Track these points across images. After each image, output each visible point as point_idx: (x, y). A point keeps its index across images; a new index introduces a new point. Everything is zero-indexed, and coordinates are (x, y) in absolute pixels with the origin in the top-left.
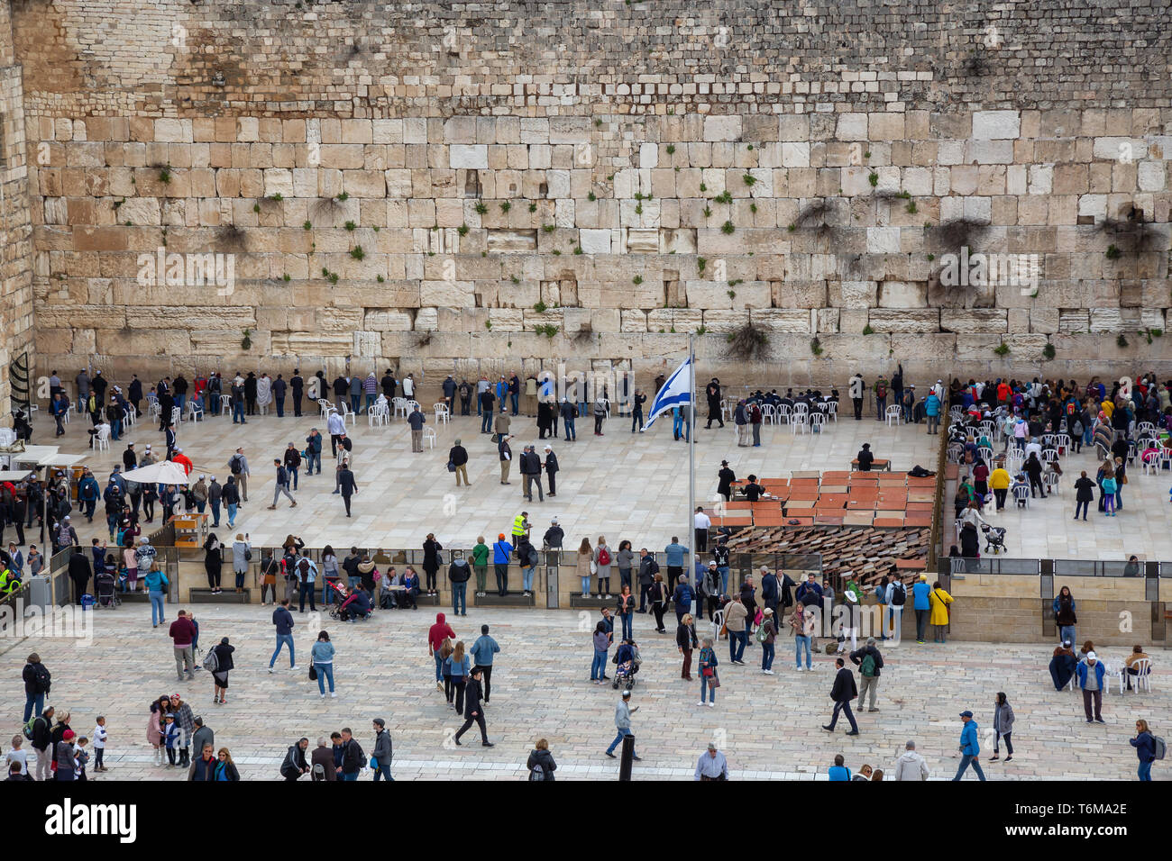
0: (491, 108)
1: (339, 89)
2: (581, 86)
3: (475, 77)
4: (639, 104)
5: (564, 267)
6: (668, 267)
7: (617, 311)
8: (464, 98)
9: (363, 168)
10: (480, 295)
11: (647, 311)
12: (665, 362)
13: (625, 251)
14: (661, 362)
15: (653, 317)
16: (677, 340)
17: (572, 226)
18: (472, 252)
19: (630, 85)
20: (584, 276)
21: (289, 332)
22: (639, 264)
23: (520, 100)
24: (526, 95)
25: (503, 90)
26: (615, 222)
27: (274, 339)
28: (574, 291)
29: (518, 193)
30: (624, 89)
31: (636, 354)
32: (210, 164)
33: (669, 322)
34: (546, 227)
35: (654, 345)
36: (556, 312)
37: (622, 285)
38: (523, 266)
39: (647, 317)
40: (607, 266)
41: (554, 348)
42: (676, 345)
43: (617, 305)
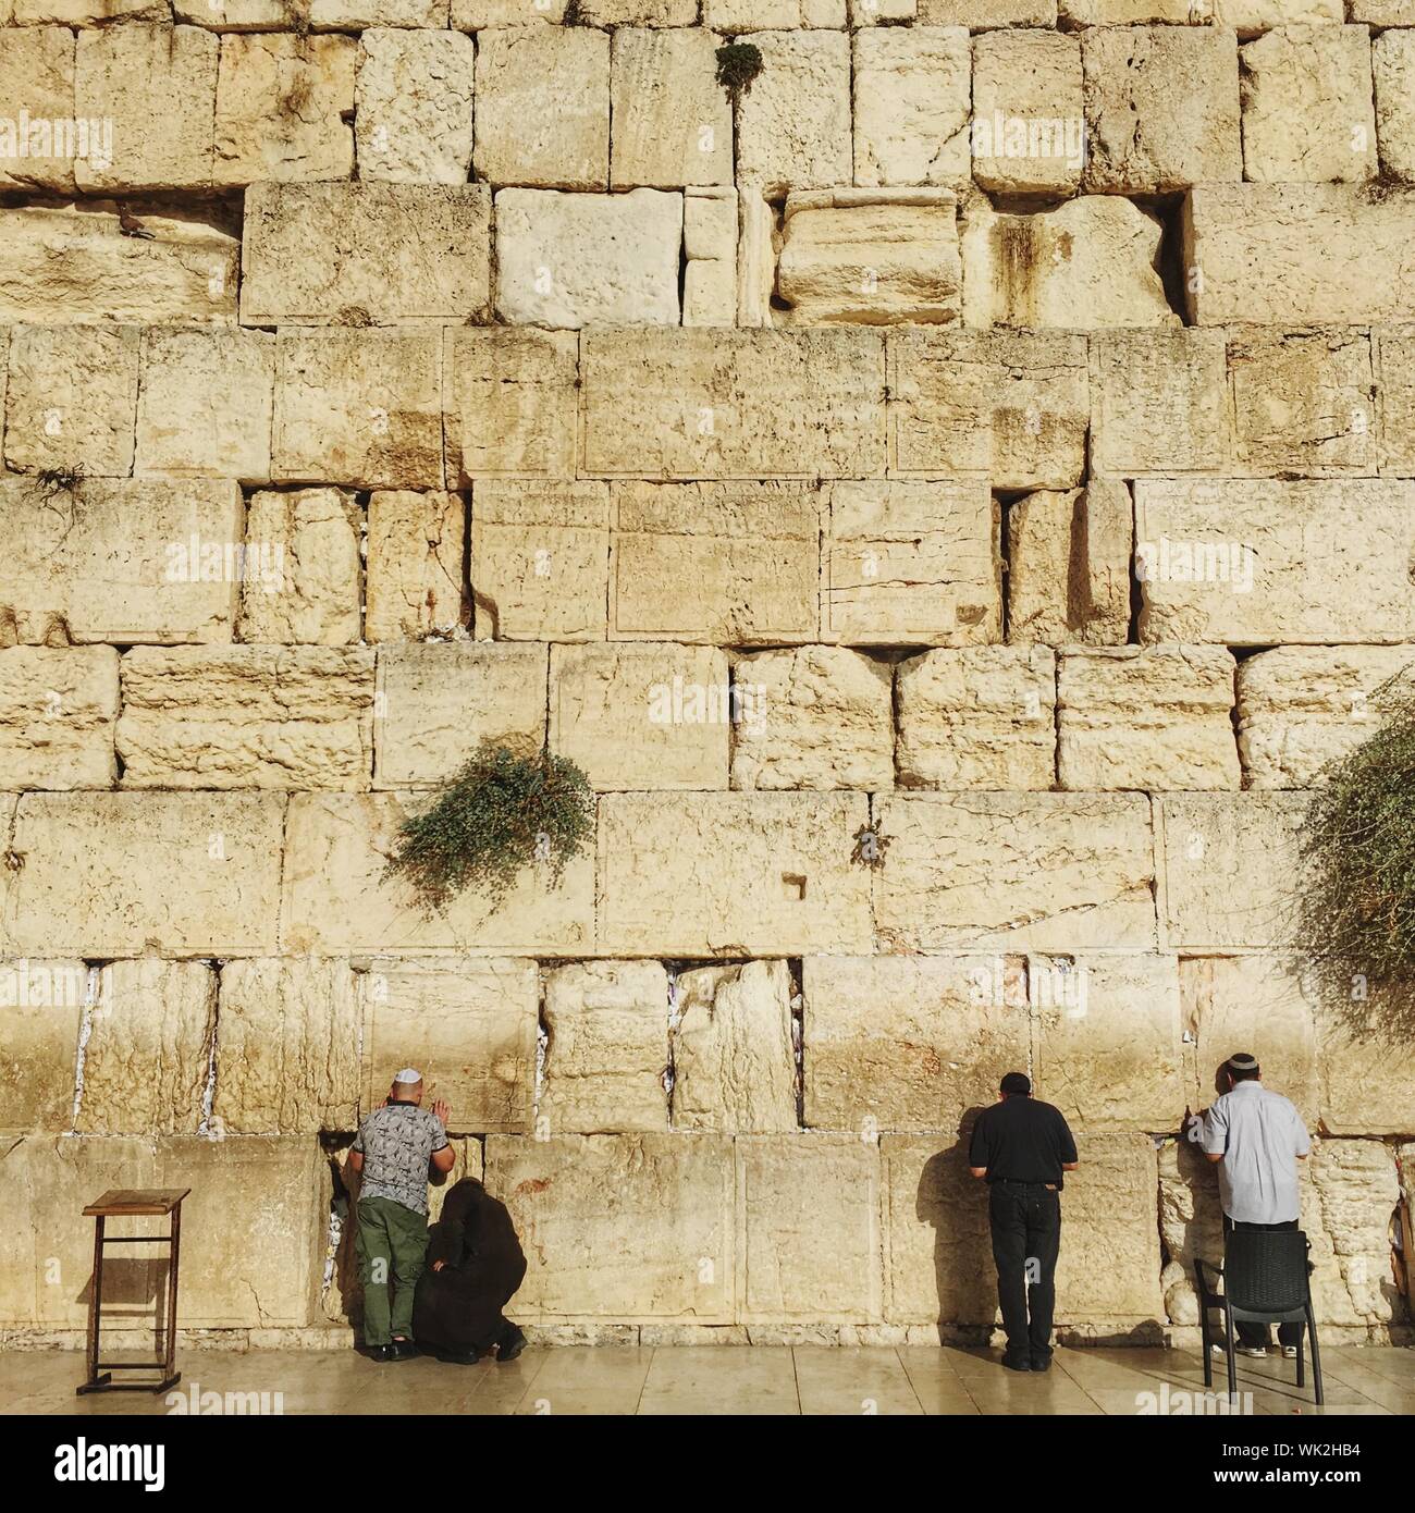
5: (387, 396)
6: (1021, 396)
7: (715, 659)
11: (892, 657)
13: (759, 310)
15: (939, 694)
17: (456, 177)
20: (514, 451)
22: (836, 382)
26: (706, 157)
28: (450, 550)
33: (1032, 723)
34: (296, 173)
35: (948, 865)
36: (330, 667)
37: (745, 502)
38: (140, 387)
39: (896, 697)
40: (656, 388)
41: (307, 889)
42: (1089, 869)
43: (714, 619)
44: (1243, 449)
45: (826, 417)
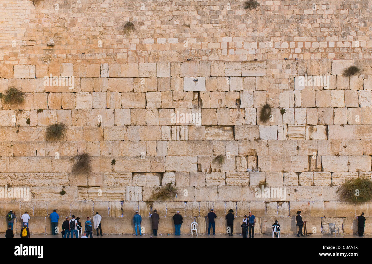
0: (208, 56)
1: (120, 46)
2: (260, 43)
3: (199, 39)
4: (294, 53)
5: (249, 147)
6: (311, 147)
7: (281, 173)
8: (192, 51)
9: (133, 91)
10: (200, 165)
11: (298, 173)
12: (309, 203)
13: (285, 138)
14: (307, 204)
15: (302, 177)
16: (316, 190)
17: (255, 124)
18: (196, 139)
19: (289, 43)
20: (262, 153)
21: (88, 187)
22: (293, 146)
23: (225, 52)
24: (228, 49)
25: (214, 46)
26: (280, 122)
27: (79, 191)
28: (255, 162)
29: (223, 105)
30: (285, 45)
31: (292, 199)
32: (45, 90)
33: (311, 180)
34: (240, 124)
35: (303, 193)
36: (245, 174)
37: (284, 158)
38: (226, 147)
39: (299, 177)
40: (275, 147)
41: (244, 195)
42: (316, 193)
43: (281, 169)
44: (332, 153)
45: (292, 149)
